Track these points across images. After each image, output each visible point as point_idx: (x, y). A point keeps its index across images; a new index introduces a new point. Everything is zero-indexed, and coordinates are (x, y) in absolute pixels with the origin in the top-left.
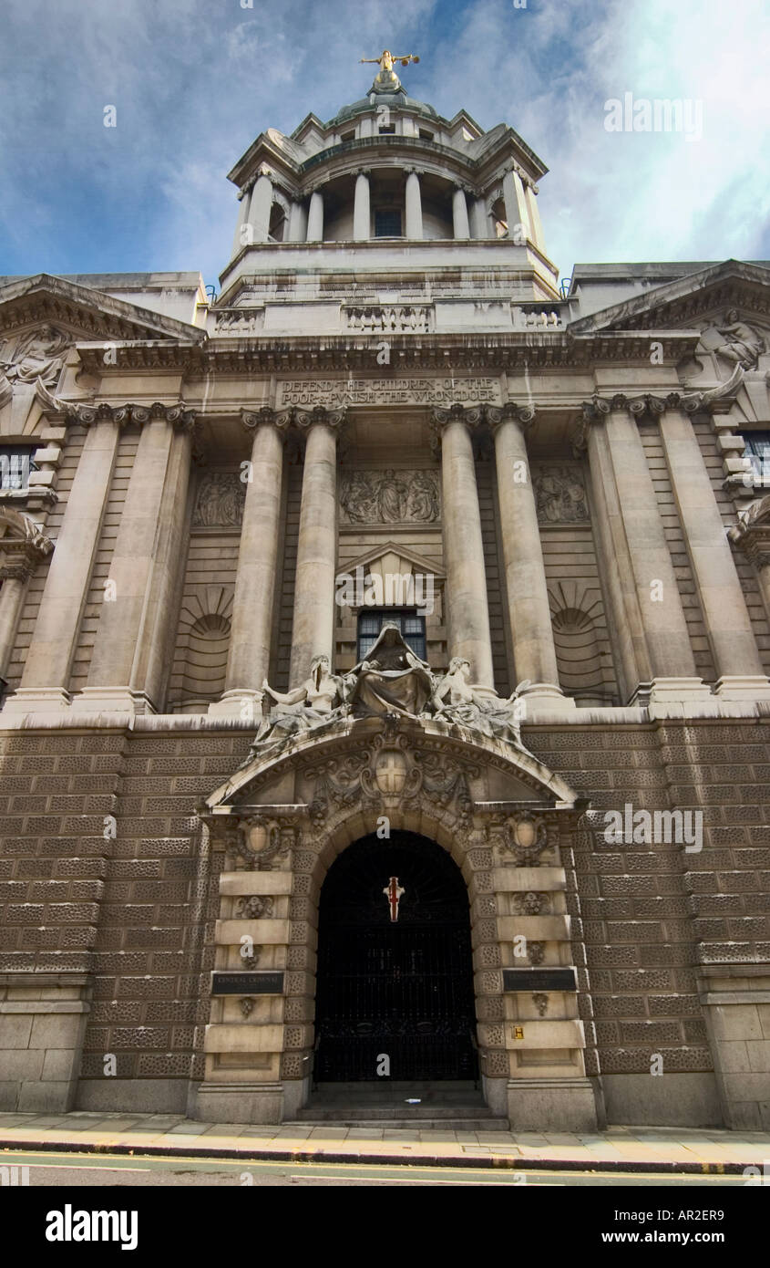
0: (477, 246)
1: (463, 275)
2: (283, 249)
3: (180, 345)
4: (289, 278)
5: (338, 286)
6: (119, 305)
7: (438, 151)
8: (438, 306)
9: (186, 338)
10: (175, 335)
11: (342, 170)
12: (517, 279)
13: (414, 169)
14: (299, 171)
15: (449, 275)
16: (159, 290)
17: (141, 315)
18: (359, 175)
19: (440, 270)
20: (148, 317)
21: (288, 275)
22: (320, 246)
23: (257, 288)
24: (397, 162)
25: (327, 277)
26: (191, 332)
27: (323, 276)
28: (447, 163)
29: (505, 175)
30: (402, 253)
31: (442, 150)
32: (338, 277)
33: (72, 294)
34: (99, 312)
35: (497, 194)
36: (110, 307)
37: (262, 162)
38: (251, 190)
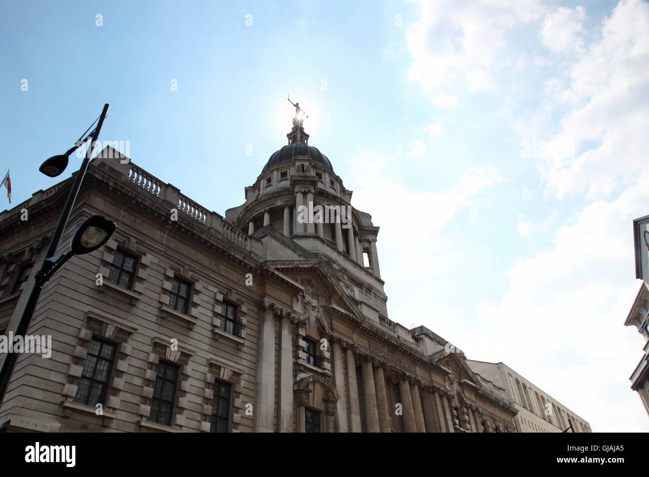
1: (372, 290)
9: (359, 318)
10: (356, 314)
15: (369, 288)
19: (367, 284)
26: (362, 316)
28: (358, 224)
33: (327, 275)
34: (334, 288)
35: (366, 245)
36: (339, 289)
37: (311, 185)
38: (305, 194)
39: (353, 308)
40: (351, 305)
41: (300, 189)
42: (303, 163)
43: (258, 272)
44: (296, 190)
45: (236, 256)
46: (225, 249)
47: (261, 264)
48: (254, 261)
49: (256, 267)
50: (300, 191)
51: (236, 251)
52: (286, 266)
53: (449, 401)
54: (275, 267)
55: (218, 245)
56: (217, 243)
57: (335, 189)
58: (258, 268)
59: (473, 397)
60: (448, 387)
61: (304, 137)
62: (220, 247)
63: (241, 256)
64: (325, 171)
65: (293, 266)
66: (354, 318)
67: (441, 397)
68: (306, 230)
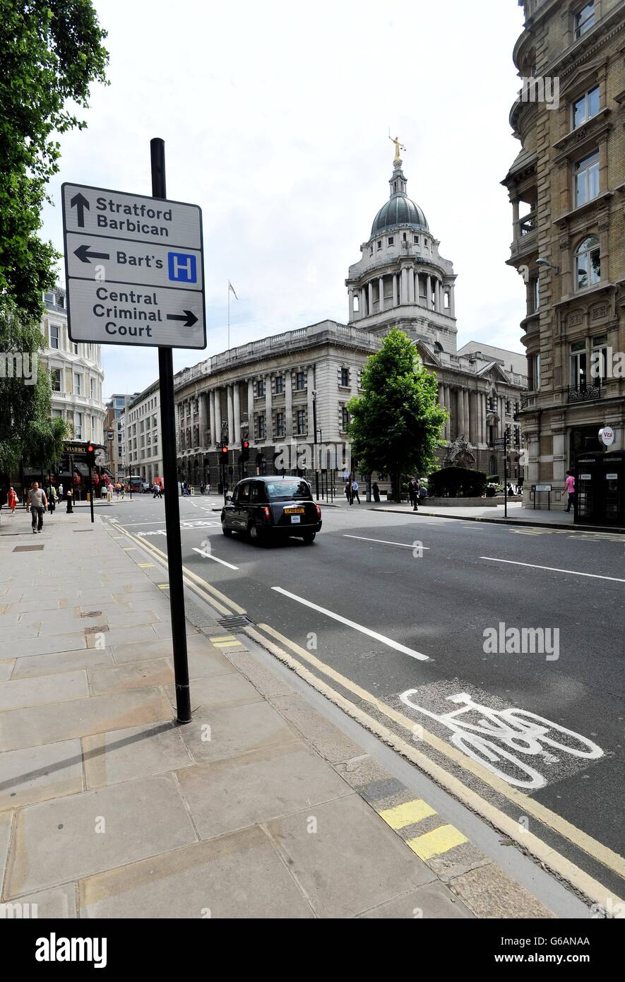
1: (448, 329)
7: (442, 271)
11: (425, 271)
12: (453, 332)
13: (438, 277)
18: (429, 275)
19: (445, 326)
28: (443, 274)
33: (423, 346)
35: (447, 289)
37: (412, 261)
38: (408, 269)
39: (436, 361)
40: (435, 359)
41: (404, 266)
42: (405, 232)
44: (402, 267)
50: (404, 268)
53: (486, 396)
57: (427, 249)
59: (503, 390)
60: (487, 388)
64: (421, 234)
67: (481, 395)
68: (408, 300)
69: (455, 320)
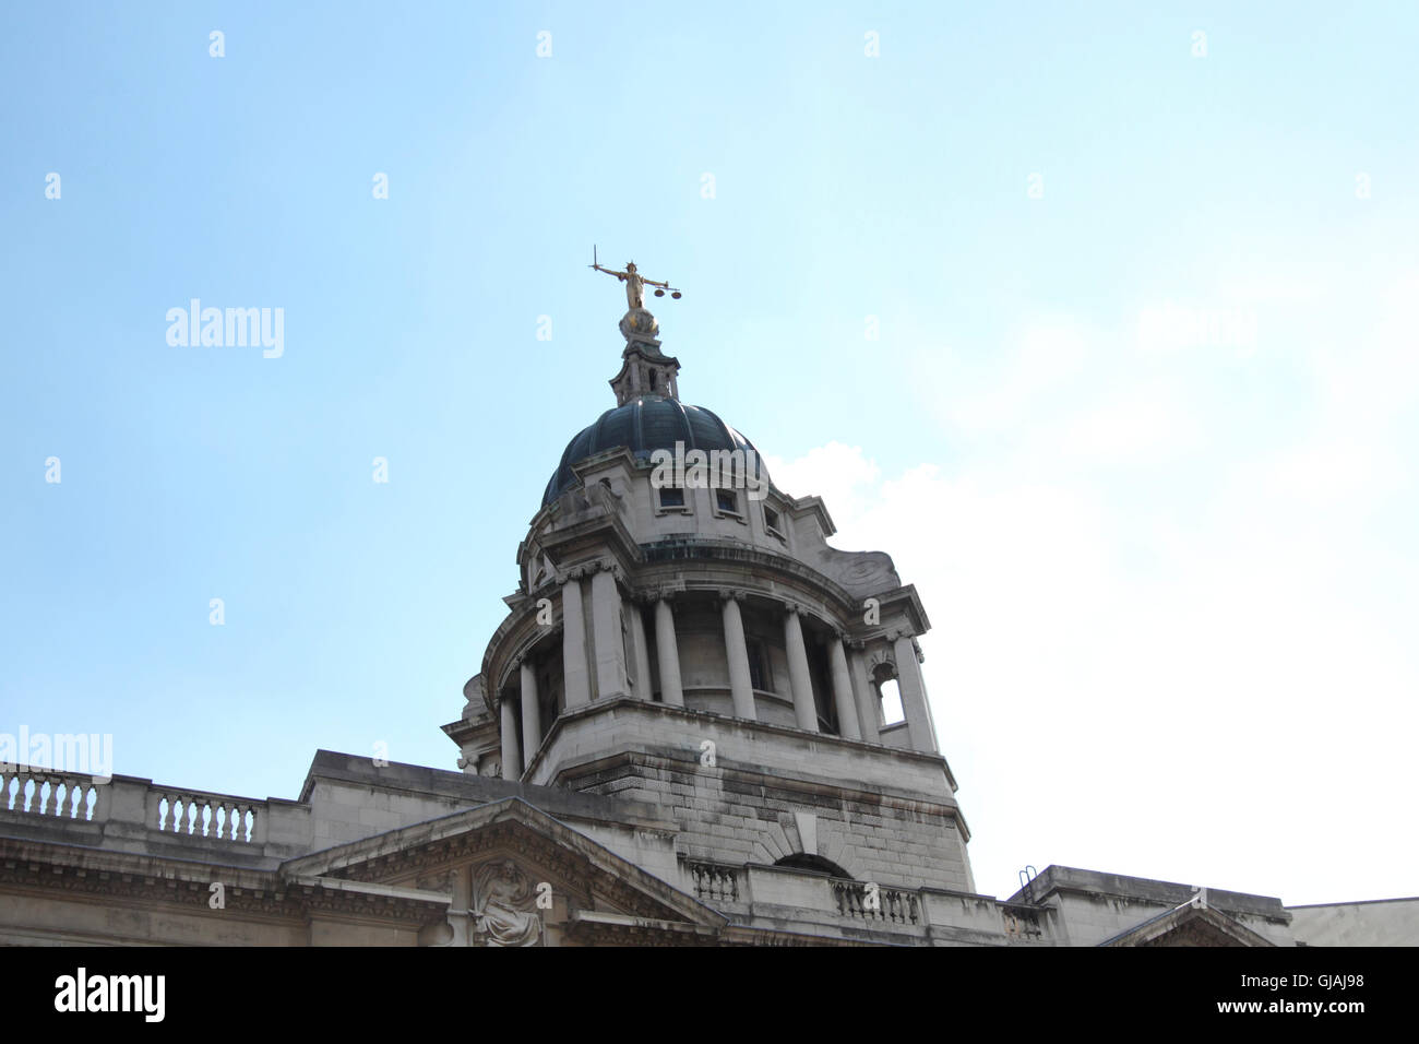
0: (890, 754)
1: (884, 799)
2: (666, 713)
3: (698, 931)
4: (687, 765)
5: (743, 787)
6: (617, 862)
7: (821, 584)
8: (927, 897)
9: (702, 922)
10: (689, 915)
11: (704, 582)
12: (938, 814)
13: (796, 607)
14: (639, 559)
15: (869, 796)
16: (630, 829)
17: (646, 881)
18: (729, 599)
19: (858, 788)
20: (655, 886)
21: (685, 762)
22: (712, 719)
23: (647, 771)
24: (776, 591)
25: (732, 772)
26: (710, 916)
27: (727, 771)
28: (826, 599)
29: (897, 639)
30: (807, 747)
31: (826, 584)
32: (744, 774)
33: (552, 833)
34: (589, 863)
35: (880, 656)
36: (605, 861)
37: (601, 545)
39: (673, 900)
40: (664, 896)
41: (568, 570)
42: (604, 475)
43: (279, 897)
45: (185, 878)
46: (141, 871)
47: (277, 873)
48: (249, 875)
49: (263, 888)
50: (570, 578)
51: (179, 866)
52: (373, 855)
54: (325, 869)
55: (112, 868)
56: (110, 862)
57: (737, 518)
58: (274, 888)
61: (660, 375)
62: (123, 869)
63: (203, 873)
65: (402, 846)
66: (677, 928)
68: (594, 693)
69: (940, 763)
